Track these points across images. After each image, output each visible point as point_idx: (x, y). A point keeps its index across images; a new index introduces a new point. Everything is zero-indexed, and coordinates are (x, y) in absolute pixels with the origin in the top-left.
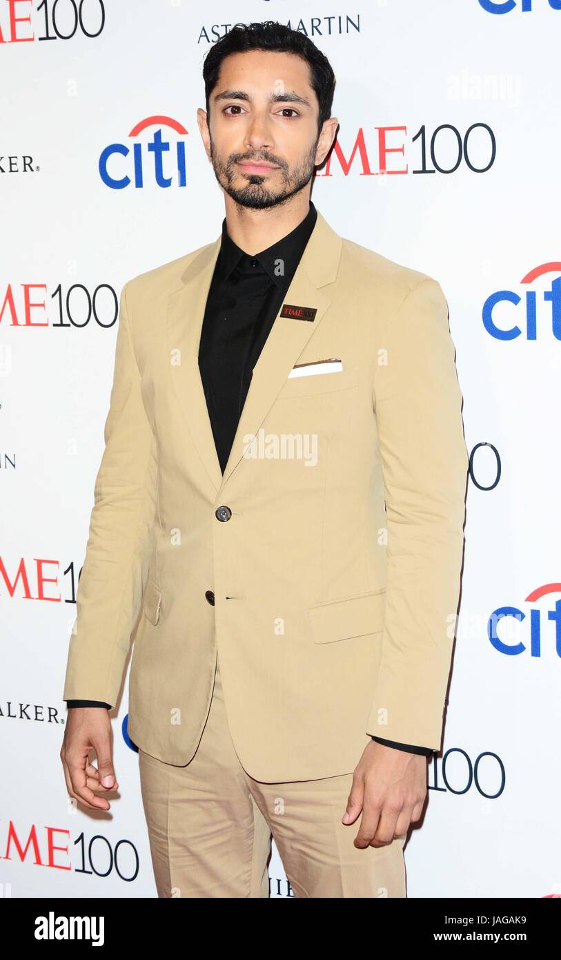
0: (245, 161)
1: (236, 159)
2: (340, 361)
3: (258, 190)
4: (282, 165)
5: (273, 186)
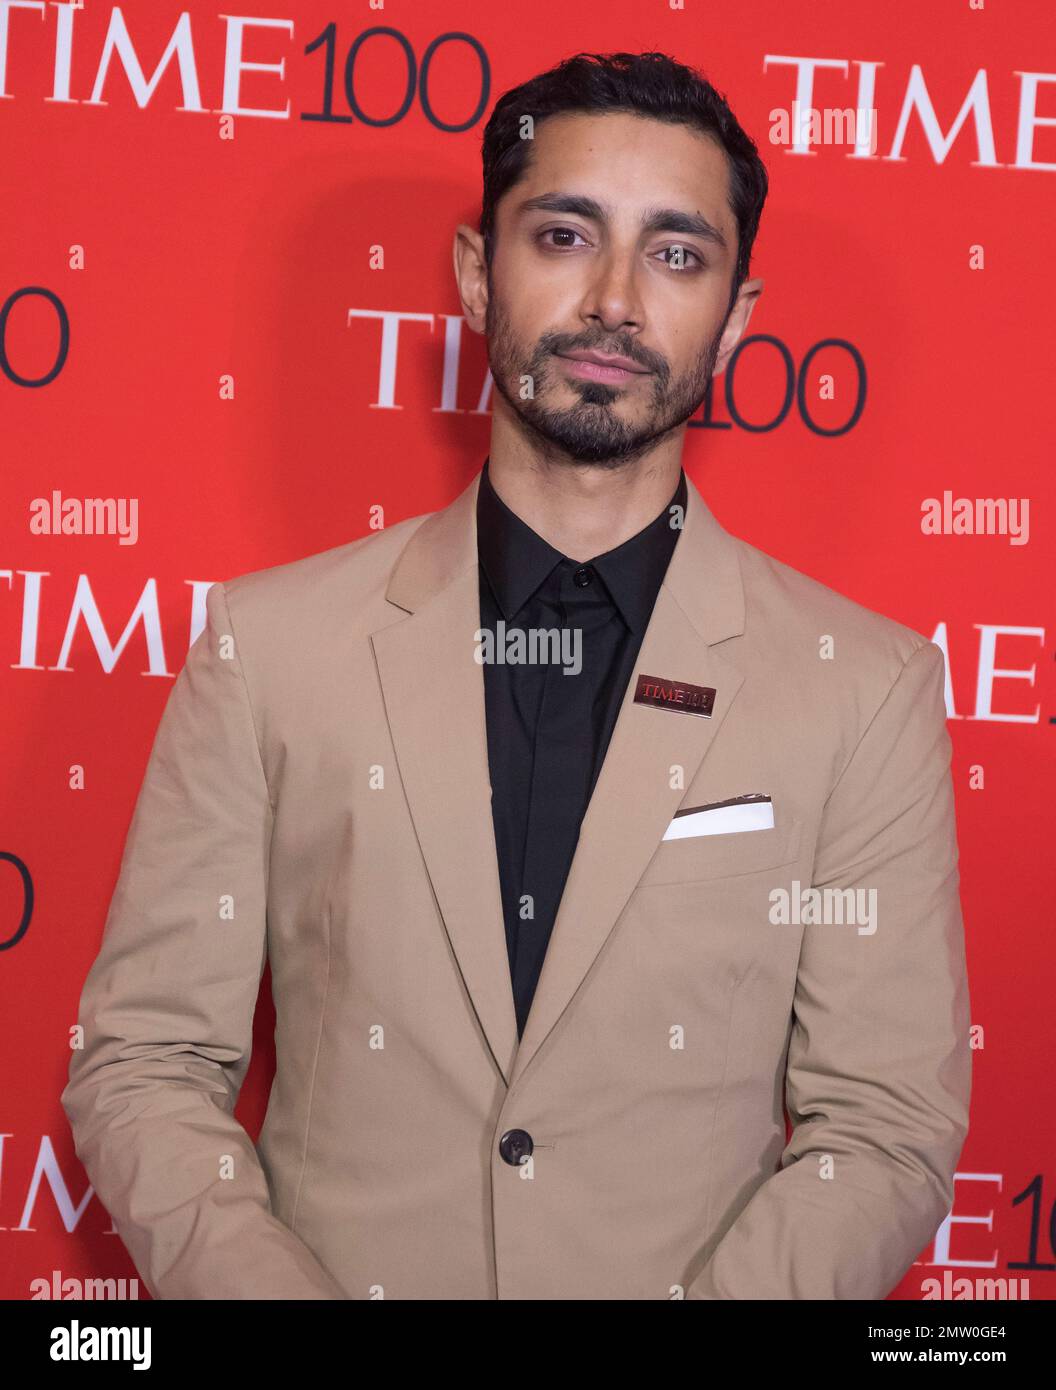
0: (579, 351)
1: (557, 345)
2: (768, 799)
3: (602, 419)
4: (656, 367)
5: (630, 412)
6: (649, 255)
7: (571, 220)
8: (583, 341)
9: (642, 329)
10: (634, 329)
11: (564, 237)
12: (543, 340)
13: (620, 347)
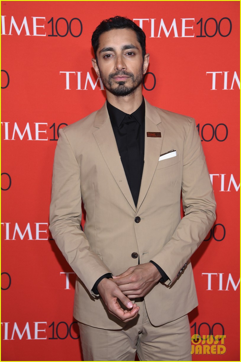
0: (116, 76)
1: (112, 76)
3: (123, 88)
4: (130, 75)
5: (129, 85)
6: (125, 55)
7: (109, 52)
8: (116, 74)
9: (126, 69)
10: (125, 69)
11: (108, 56)
12: (109, 76)
13: (123, 73)
